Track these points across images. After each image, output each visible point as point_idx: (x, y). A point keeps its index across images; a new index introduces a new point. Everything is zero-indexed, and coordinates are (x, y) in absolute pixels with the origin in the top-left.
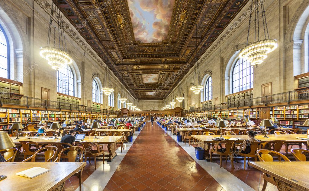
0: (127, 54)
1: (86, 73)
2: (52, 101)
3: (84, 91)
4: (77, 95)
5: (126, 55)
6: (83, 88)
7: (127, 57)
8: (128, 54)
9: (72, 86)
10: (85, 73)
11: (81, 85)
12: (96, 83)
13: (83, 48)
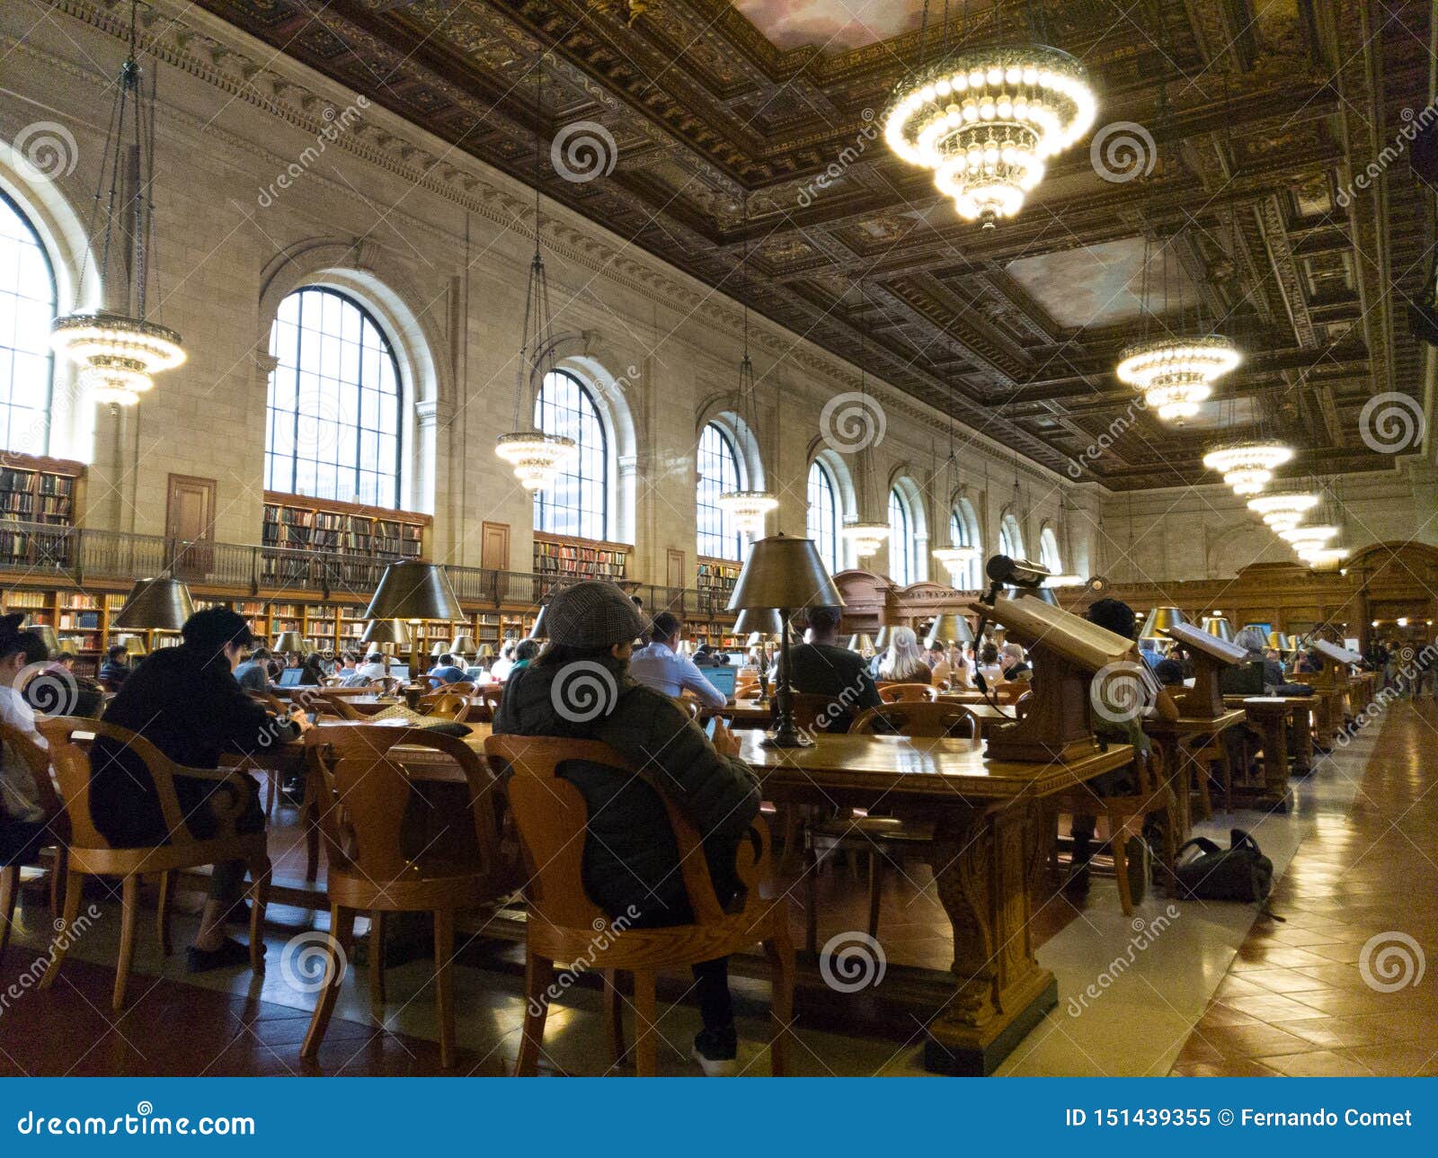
0: (768, 152)
1: (473, 349)
2: (225, 546)
3: (456, 461)
4: (417, 494)
5: (757, 161)
6: (452, 447)
7: (766, 171)
8: (777, 150)
9: (390, 443)
10: (470, 346)
11: (434, 428)
12: (590, 397)
13: (454, 197)
